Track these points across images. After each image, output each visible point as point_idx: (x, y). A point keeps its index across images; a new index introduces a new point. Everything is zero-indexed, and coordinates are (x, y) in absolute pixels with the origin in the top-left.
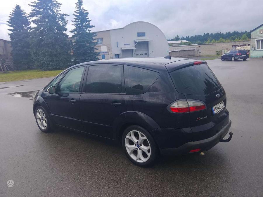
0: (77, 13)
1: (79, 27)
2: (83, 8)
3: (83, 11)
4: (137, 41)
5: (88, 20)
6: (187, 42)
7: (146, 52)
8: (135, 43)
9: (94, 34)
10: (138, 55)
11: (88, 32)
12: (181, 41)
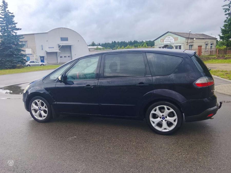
0: (3, 15)
1: (4, 29)
2: (8, 11)
3: (9, 13)
4: (61, 45)
5: (14, 22)
6: (102, 47)
7: (69, 55)
8: (59, 46)
9: (20, 37)
10: (62, 57)
11: (14, 34)
12: (97, 47)
